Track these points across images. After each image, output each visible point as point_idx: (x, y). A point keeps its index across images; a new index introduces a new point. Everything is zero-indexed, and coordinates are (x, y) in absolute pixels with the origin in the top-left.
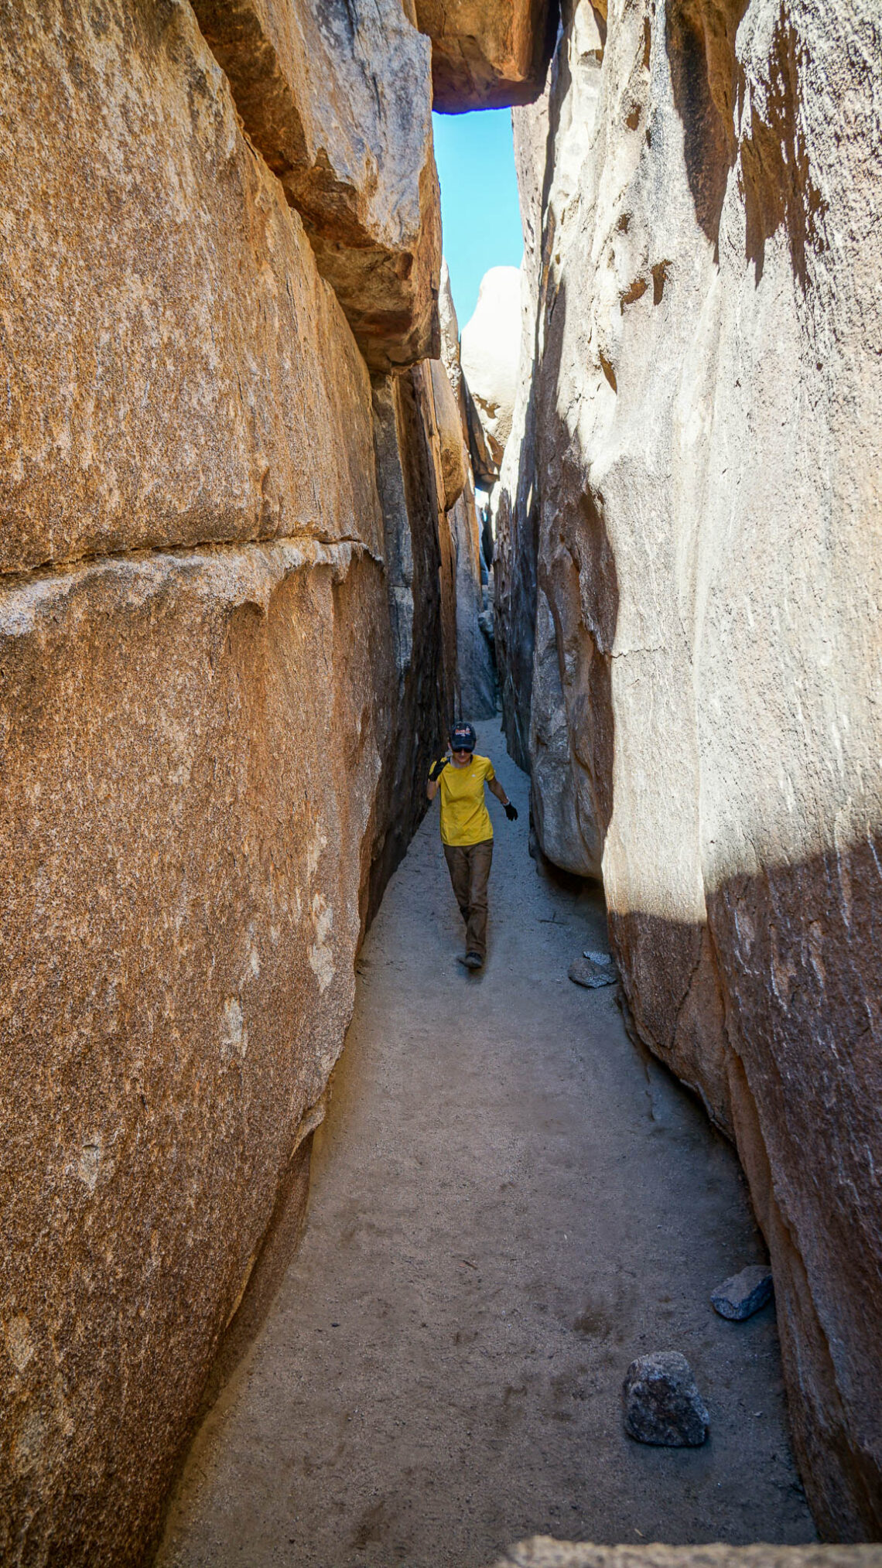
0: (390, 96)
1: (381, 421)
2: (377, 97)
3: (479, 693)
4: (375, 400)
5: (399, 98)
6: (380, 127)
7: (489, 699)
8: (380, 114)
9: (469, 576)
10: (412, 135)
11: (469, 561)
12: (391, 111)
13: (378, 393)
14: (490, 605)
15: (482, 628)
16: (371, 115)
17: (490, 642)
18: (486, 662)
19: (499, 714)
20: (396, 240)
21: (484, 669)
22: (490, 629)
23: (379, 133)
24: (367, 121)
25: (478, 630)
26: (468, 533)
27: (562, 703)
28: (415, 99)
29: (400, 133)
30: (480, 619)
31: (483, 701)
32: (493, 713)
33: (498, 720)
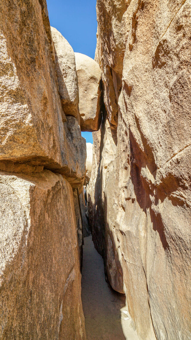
0: (79, 149)
1: (75, 198)
2: (77, 150)
3: (86, 230)
4: (74, 194)
5: (81, 150)
6: (78, 155)
7: (88, 231)
8: (77, 152)
9: (83, 205)
10: (83, 156)
11: (83, 201)
12: (79, 152)
13: (74, 193)
14: (87, 210)
15: (86, 216)
16: (76, 153)
17: (88, 218)
18: (87, 223)
19: (90, 235)
20: (81, 176)
21: (87, 225)
22: (88, 216)
23: (77, 156)
24: (75, 154)
25: (85, 217)
26: (82, 195)
27: (114, 259)
28: (84, 150)
29: (81, 156)
30: (85, 214)
31: (87, 232)
32: (89, 235)
33: (91, 237)
